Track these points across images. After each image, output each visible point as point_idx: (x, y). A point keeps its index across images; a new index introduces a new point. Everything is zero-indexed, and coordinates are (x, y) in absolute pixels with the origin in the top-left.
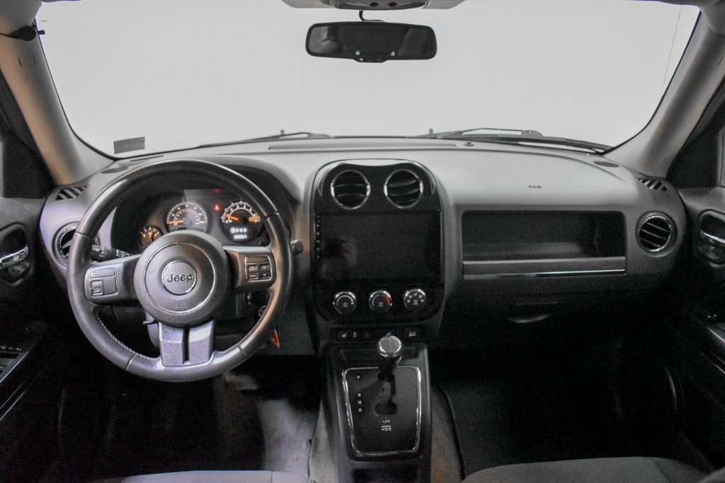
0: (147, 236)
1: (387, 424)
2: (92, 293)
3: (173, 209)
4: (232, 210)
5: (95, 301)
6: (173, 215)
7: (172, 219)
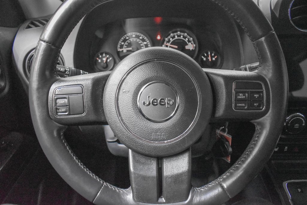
0: (102, 61)
2: (57, 113)
3: (123, 39)
4: (171, 39)
5: (59, 121)
6: (123, 43)
7: (122, 47)
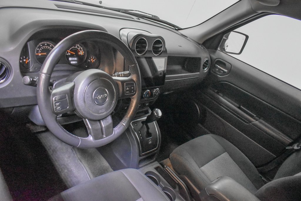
1: (150, 141)
3: (38, 46)
6: (38, 49)
